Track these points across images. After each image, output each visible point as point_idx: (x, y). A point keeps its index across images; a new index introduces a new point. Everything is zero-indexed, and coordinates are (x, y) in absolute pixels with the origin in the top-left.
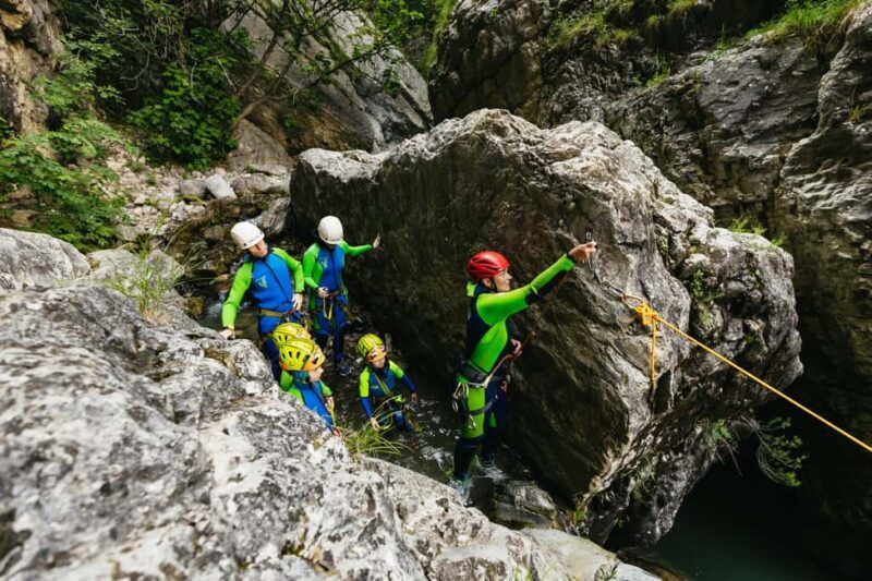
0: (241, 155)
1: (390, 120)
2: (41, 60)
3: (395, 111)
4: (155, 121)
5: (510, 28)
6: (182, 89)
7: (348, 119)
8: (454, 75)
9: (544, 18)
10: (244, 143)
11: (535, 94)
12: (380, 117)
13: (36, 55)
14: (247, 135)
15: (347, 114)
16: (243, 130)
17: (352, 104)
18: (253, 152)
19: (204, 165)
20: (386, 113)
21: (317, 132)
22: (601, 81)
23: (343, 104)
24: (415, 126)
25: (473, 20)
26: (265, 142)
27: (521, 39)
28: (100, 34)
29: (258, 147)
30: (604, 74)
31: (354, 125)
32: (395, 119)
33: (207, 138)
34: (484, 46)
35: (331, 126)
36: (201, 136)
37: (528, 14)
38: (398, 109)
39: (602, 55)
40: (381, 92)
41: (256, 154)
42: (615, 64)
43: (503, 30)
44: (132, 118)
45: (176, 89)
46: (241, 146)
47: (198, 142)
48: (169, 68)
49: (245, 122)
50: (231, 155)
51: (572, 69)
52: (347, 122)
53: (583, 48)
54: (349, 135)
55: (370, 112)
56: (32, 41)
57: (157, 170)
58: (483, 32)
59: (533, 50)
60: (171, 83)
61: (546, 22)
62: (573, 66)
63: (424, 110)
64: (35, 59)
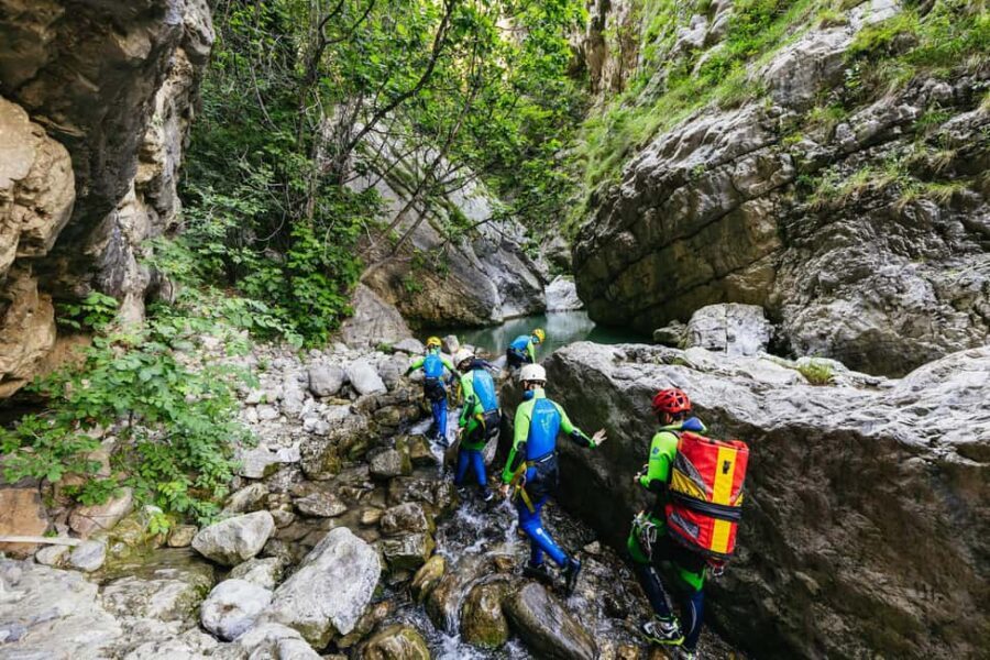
0: (357, 324)
1: (505, 281)
2: (156, 218)
3: (510, 271)
4: (270, 289)
5: (725, 184)
6: (310, 251)
7: (468, 280)
8: (627, 236)
9: (783, 173)
10: (362, 310)
11: (767, 258)
12: (496, 278)
13: (153, 212)
14: (366, 301)
15: (467, 276)
16: (360, 295)
17: (471, 264)
18: (371, 320)
19: (323, 341)
20: (501, 274)
21: (433, 296)
22: (907, 245)
23: (463, 265)
24: (530, 287)
25: (662, 178)
26: (384, 309)
27: (741, 196)
28: (244, 188)
29: (377, 315)
30: (911, 236)
31: (475, 288)
32: (511, 280)
33: (330, 307)
34: (682, 205)
35: (450, 289)
36: (323, 305)
37: (754, 169)
38: (514, 270)
39: (908, 214)
40: (495, 252)
41: (373, 324)
42: (934, 224)
43: (713, 187)
44: (243, 284)
45: (303, 251)
46: (358, 314)
47: (318, 313)
48: (296, 227)
49: (363, 287)
50: (344, 324)
51: (854, 230)
52: (468, 285)
53: (870, 206)
54: (468, 299)
55: (486, 273)
56: (153, 196)
57: (264, 347)
58: (682, 189)
59: (763, 209)
60: (299, 244)
61: (785, 177)
62: (855, 226)
63: (541, 270)
64: (150, 217)
